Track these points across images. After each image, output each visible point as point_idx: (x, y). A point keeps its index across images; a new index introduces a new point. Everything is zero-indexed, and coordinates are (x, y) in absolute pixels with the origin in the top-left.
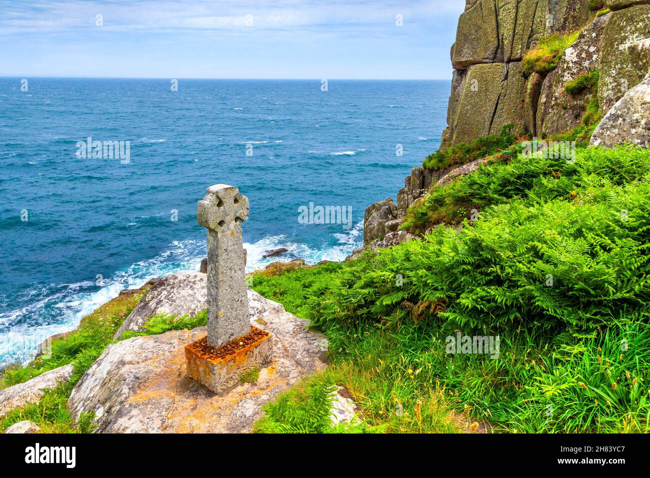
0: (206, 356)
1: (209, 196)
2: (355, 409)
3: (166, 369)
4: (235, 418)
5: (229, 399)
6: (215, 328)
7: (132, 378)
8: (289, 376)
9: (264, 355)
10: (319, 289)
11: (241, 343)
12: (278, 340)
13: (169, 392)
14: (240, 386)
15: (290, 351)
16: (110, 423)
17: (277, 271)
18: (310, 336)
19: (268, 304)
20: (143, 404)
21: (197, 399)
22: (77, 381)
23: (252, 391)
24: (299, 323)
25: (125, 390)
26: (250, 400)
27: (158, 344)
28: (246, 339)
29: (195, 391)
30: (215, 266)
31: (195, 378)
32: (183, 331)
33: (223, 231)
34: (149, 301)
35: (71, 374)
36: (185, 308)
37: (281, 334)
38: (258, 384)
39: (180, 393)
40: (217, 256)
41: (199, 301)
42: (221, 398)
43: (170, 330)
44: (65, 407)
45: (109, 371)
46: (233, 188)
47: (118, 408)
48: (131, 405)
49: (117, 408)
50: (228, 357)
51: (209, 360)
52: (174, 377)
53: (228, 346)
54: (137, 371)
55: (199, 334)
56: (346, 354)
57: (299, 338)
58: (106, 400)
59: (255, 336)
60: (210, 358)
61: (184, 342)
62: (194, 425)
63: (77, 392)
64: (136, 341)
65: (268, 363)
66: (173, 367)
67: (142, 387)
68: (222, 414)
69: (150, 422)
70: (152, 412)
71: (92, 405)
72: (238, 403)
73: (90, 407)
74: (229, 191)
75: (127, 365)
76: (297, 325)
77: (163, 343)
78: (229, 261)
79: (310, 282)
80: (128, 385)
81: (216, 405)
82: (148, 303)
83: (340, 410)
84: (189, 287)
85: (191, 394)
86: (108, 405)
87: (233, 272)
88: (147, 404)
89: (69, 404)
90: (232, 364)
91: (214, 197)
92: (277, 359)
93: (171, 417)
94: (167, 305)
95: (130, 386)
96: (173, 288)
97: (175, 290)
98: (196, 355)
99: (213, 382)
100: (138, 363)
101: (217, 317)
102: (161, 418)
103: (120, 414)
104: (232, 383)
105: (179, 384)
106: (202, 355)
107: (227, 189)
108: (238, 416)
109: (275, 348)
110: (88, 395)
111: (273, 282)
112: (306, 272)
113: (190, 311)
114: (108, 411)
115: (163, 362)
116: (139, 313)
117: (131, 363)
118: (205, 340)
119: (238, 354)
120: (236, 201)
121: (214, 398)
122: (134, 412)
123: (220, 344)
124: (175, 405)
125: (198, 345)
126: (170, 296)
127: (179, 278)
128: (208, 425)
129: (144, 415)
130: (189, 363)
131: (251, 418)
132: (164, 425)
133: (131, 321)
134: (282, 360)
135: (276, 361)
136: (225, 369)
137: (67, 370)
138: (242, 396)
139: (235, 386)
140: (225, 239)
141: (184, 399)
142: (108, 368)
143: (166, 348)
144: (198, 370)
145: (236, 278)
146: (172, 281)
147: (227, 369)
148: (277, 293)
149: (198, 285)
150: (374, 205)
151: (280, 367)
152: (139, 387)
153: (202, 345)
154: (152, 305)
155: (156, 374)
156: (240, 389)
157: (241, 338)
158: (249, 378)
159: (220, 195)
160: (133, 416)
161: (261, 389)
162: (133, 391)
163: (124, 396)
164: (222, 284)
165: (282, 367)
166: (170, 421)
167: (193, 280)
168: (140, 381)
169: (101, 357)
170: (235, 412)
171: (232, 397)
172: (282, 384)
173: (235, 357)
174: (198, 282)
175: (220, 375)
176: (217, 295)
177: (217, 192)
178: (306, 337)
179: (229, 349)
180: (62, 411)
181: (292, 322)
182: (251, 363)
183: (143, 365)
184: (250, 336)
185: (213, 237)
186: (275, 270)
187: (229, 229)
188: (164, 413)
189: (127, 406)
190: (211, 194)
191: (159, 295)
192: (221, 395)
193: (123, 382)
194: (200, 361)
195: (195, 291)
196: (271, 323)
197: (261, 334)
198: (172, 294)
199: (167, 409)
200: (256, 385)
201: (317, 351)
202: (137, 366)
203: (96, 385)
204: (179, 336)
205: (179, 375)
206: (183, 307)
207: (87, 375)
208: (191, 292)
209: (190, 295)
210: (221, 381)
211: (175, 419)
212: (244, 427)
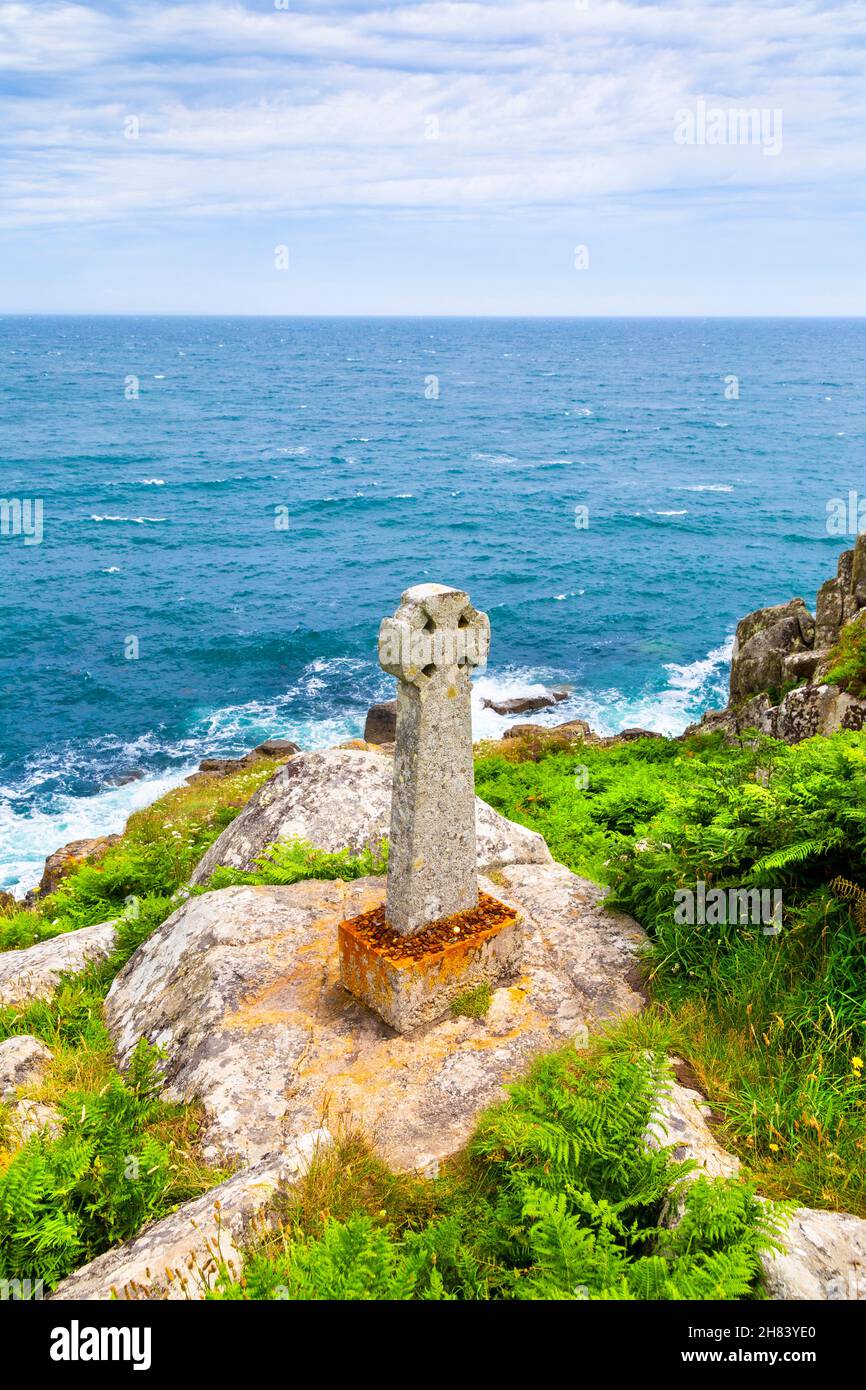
0: (382, 951)
1: (406, 610)
2: (707, 1119)
3: (298, 964)
4: (436, 1092)
5: (427, 1048)
6: (404, 892)
7: (230, 976)
8: (555, 1012)
9: (504, 959)
10: (623, 800)
11: (457, 930)
12: (535, 925)
13: (302, 1015)
14: (448, 1022)
15: (560, 955)
16: (184, 1066)
17: (530, 748)
18: (605, 924)
19: (512, 832)
20: (251, 1035)
21: (358, 1038)
22: (122, 963)
23: (475, 1037)
24: (583, 892)
25: (216, 1001)
26: (471, 1058)
27: (282, 906)
28: (467, 919)
29: (356, 1021)
30: (411, 760)
31: (357, 993)
32: (334, 882)
33: (432, 688)
34: (266, 806)
35: (111, 945)
36: (337, 827)
37: (541, 913)
38: (488, 1022)
39: (326, 1020)
40: (416, 739)
41: (367, 816)
42: (408, 1045)
43: (307, 877)
44: (100, 1017)
45: (185, 953)
46: (457, 594)
47: (201, 1036)
48: (225, 1035)
49: (197, 1037)
50: (428, 958)
51: (387, 959)
52: (312, 984)
53: (429, 932)
54: (239, 961)
55: (368, 896)
56: (688, 977)
57: (581, 926)
58: (178, 1015)
59: (487, 916)
60: (391, 955)
61: (336, 907)
62: (350, 1096)
63: (122, 986)
64: (239, 896)
65: (512, 977)
66: (313, 961)
67: (248, 999)
68: (410, 1080)
69: (262, 1078)
70: (268, 1057)
71: (150, 1019)
72: (445, 1060)
73: (147, 1024)
74: (450, 600)
75: (220, 947)
76: (578, 896)
77: (293, 905)
78: (441, 751)
79: (602, 780)
80: (222, 990)
81: (397, 1057)
82: (263, 810)
83: (675, 1119)
84: (347, 782)
85: (346, 1025)
86: (181, 1026)
87: (448, 775)
88: (258, 1037)
89: (107, 1010)
90: (434, 972)
91: (417, 613)
92: (532, 970)
93: (305, 1073)
94: (302, 818)
95: (226, 994)
96: (314, 781)
97: (318, 787)
98: (362, 946)
99: (394, 1007)
100: (242, 943)
101: (408, 870)
102: (285, 1071)
103: (204, 1050)
104: (432, 1013)
105: (322, 1001)
106: (374, 946)
107: (445, 596)
108: (443, 1087)
109: (527, 945)
110: (143, 997)
111: (522, 775)
112: (594, 756)
113: (348, 836)
114: (182, 1040)
115: (291, 947)
116: (244, 829)
117: (227, 942)
118: (380, 913)
119: (450, 952)
120: (463, 622)
121: (394, 1041)
122: (233, 1050)
123: (412, 927)
124: (314, 1047)
125: (366, 922)
126: (308, 800)
127: (327, 764)
128: (380, 1099)
129: (252, 1059)
130: (346, 959)
131: (471, 1097)
132: (291, 1087)
133: (228, 844)
134: (541, 973)
135: (528, 975)
136: (420, 984)
137: (103, 934)
138: (454, 1045)
139: (439, 1021)
140: (435, 705)
141: (332, 1035)
142: (183, 947)
143: (299, 918)
144: (362, 977)
145: (452, 790)
146: (312, 767)
147: (425, 983)
148: (530, 802)
149: (367, 781)
150: (759, 613)
151: (537, 990)
152: (243, 998)
153: (373, 925)
154: (272, 813)
155: (276, 972)
156: (448, 1028)
157: (457, 917)
158: (470, 1006)
159: (430, 611)
160: (230, 1060)
161: (494, 1035)
162: (231, 1004)
163: (213, 1013)
164: (422, 800)
165: (542, 990)
166: (303, 1080)
167: (355, 769)
168: (244, 984)
169: (169, 921)
170: (437, 1079)
171: (432, 1044)
172: (540, 1027)
173: (442, 959)
174: (367, 774)
175: (408, 993)
176: (411, 822)
177: (424, 603)
178: (598, 927)
179: (431, 940)
180: (94, 1023)
181: (566, 886)
182: (475, 973)
183: (252, 948)
184: (477, 914)
185: (410, 698)
186: (526, 746)
187: (444, 683)
188: (291, 1061)
189: (219, 1036)
190: (410, 606)
191: (285, 794)
192: (410, 1038)
193: (212, 981)
194: (368, 958)
195: (360, 792)
196: (521, 885)
197: (498, 912)
198: (313, 796)
199: (298, 1053)
200: (483, 1023)
201: (621, 961)
202: (239, 950)
203: (159, 980)
204: (326, 893)
205: (324, 981)
206: (333, 825)
207: (143, 953)
208: (351, 794)
209: (349, 801)
210: (410, 1006)
211: (315, 1077)
212: (454, 1115)
